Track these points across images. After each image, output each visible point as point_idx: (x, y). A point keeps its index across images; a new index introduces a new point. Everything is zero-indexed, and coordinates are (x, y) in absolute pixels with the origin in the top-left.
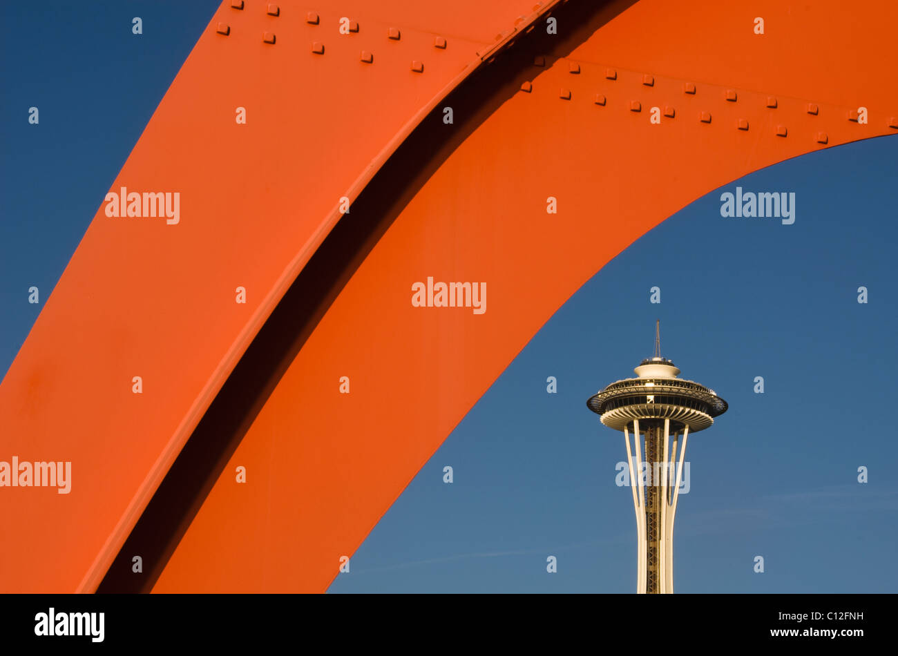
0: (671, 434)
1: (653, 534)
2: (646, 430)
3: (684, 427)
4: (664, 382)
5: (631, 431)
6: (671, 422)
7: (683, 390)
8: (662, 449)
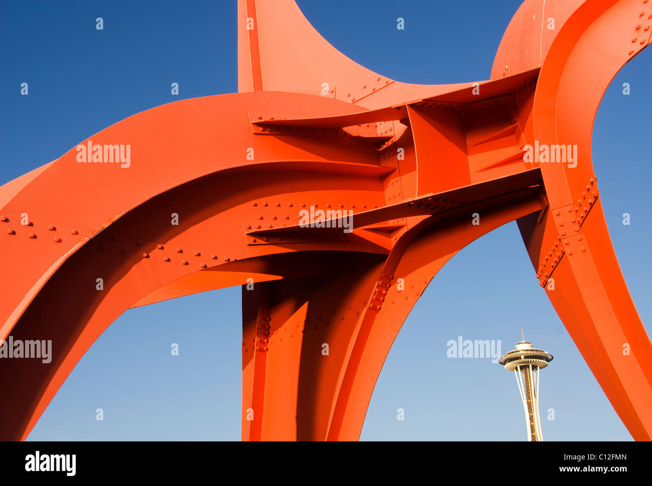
0: (533, 370)
1: (530, 410)
2: (523, 369)
3: (537, 367)
4: (527, 350)
5: (517, 371)
6: (532, 366)
7: (535, 353)
8: (530, 377)
